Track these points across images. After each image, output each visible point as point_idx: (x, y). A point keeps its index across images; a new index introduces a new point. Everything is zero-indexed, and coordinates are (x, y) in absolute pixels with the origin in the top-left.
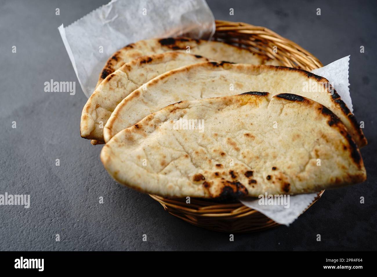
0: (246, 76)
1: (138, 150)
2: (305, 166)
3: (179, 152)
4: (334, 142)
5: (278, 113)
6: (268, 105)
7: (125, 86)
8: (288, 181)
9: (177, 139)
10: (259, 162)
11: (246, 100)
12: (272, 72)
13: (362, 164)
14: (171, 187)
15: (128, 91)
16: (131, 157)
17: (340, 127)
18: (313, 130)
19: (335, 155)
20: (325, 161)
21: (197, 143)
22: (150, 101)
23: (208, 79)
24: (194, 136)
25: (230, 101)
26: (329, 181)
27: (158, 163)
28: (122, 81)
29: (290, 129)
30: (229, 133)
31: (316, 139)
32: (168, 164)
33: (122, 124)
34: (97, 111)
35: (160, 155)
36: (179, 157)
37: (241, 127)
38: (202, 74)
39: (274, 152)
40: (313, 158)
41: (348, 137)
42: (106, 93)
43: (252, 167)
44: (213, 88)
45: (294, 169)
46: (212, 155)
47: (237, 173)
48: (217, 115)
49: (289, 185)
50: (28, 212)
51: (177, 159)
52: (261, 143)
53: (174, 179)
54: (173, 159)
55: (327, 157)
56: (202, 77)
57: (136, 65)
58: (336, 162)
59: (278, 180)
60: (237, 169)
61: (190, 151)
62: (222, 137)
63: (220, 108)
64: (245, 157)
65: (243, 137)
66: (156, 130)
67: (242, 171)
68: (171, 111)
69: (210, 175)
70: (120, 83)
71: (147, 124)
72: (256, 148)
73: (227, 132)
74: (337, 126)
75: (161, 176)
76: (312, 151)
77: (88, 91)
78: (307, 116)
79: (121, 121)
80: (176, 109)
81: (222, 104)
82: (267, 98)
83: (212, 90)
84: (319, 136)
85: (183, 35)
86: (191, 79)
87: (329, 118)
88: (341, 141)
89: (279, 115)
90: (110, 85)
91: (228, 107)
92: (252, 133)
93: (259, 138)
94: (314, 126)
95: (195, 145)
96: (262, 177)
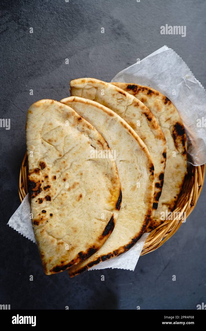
0: (144, 193)
1: (58, 123)
2: (51, 235)
3: (62, 150)
4: (67, 255)
5: (97, 217)
6: (107, 210)
7: (120, 105)
8: (40, 224)
9: (73, 148)
10: (58, 205)
11: (114, 194)
12: (145, 212)
13: (53, 273)
14: (32, 148)
15: (117, 107)
16: (50, 119)
17: (76, 260)
18: (79, 241)
19: (58, 255)
20: (55, 249)
21: (73, 162)
22: (109, 124)
23: (138, 165)
24: (78, 159)
25: (115, 182)
26: (42, 251)
27: (50, 137)
28: (123, 102)
29: (83, 225)
30: (83, 183)
31: (72, 243)
32: (51, 144)
33: (82, 108)
34: (92, 89)
35: (57, 138)
36: (58, 150)
37: (89, 191)
38: (141, 160)
39: (64, 215)
40: (57, 241)
41: (70, 265)
42: (108, 92)
43: (55, 200)
44: (130, 169)
45: (49, 228)
46: (64, 173)
47: (49, 190)
48: (101, 174)
49: (38, 225)
50: (30, 52)
51: (57, 149)
52: (73, 206)
53: (39, 149)
54: (56, 147)
55: (58, 250)
56: (139, 160)
57: (141, 110)
58: (54, 256)
59: (41, 217)
60: (53, 190)
61: (66, 158)
62: (81, 178)
63: (108, 175)
64: (62, 195)
65: (80, 193)
66: (80, 132)
67: (50, 194)
68: (99, 141)
69: (46, 172)
70: (121, 100)
71: (83, 126)
72: (70, 202)
73: (84, 182)
74: (78, 258)
75: (39, 141)
76: (63, 240)
77: (120, 76)
78: (91, 238)
79: (84, 107)
80: (102, 144)
81: (111, 177)
82: (114, 209)
83: (129, 168)
84: (73, 246)
85: (189, 141)
86: (136, 152)
87: (85, 253)
88: (67, 260)
89: (96, 218)
90: (117, 94)
91: (110, 181)
92: (83, 199)
93: (78, 204)
94: (81, 242)
95: (70, 161)
96: (46, 207)
